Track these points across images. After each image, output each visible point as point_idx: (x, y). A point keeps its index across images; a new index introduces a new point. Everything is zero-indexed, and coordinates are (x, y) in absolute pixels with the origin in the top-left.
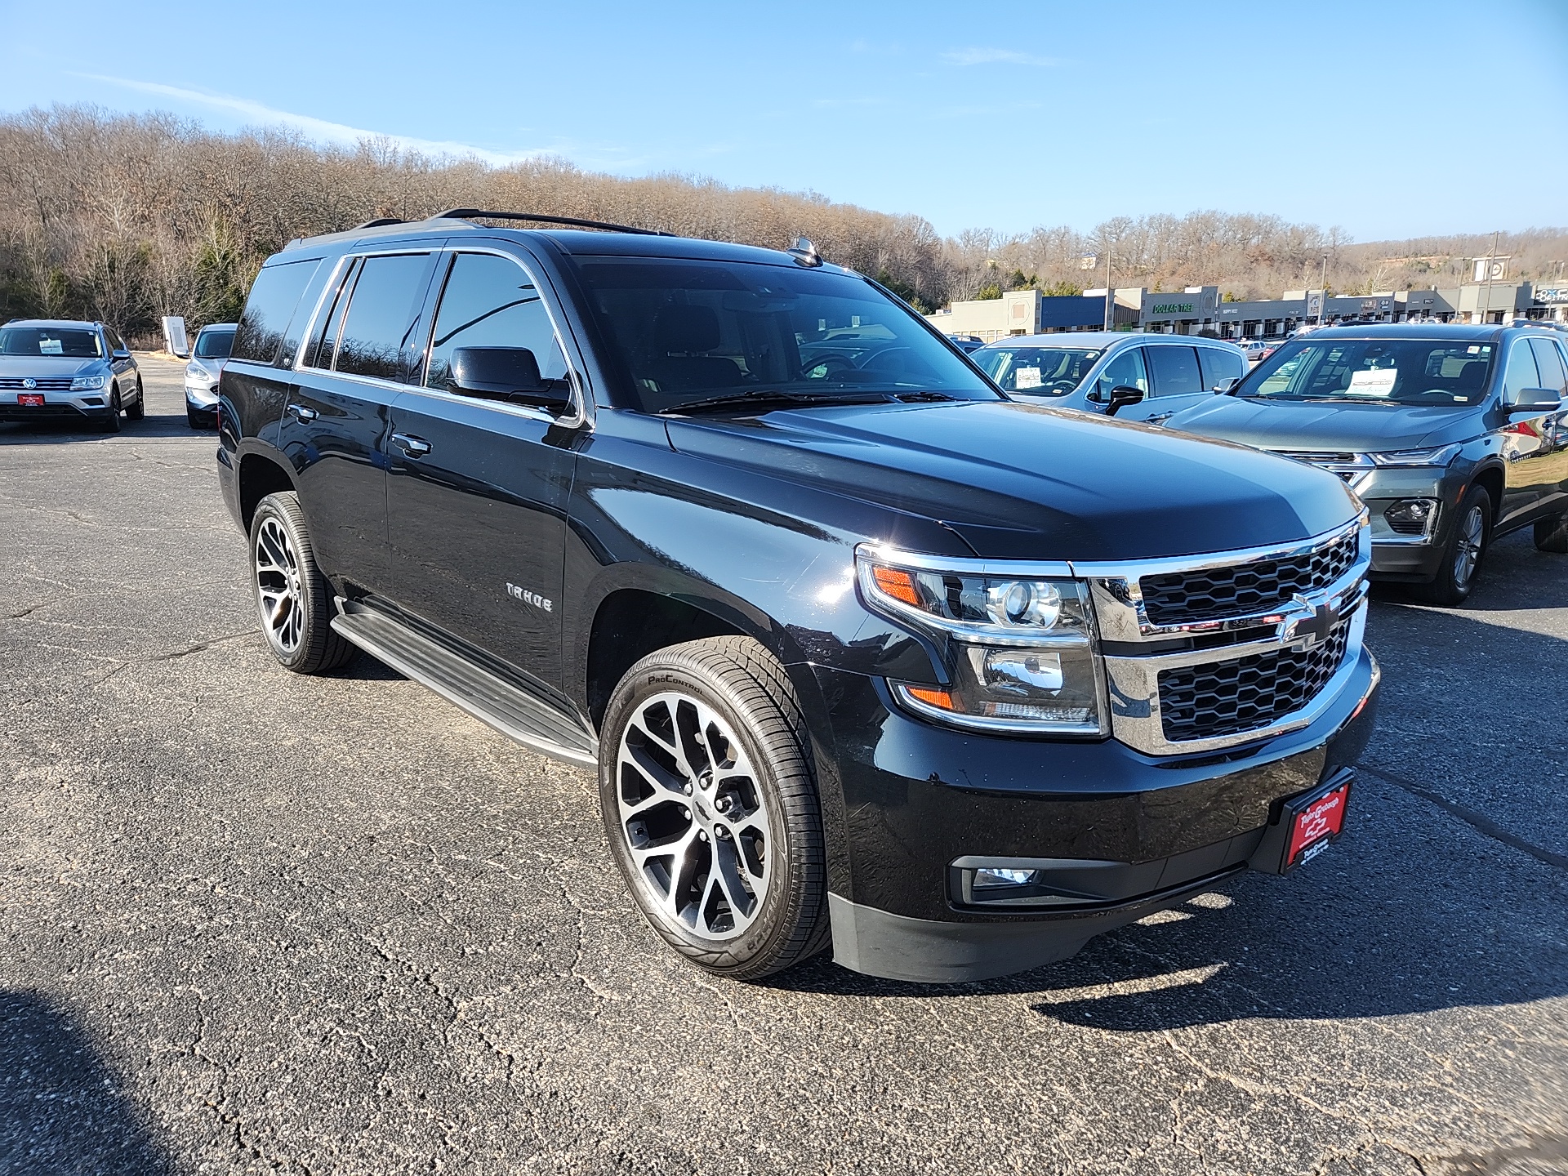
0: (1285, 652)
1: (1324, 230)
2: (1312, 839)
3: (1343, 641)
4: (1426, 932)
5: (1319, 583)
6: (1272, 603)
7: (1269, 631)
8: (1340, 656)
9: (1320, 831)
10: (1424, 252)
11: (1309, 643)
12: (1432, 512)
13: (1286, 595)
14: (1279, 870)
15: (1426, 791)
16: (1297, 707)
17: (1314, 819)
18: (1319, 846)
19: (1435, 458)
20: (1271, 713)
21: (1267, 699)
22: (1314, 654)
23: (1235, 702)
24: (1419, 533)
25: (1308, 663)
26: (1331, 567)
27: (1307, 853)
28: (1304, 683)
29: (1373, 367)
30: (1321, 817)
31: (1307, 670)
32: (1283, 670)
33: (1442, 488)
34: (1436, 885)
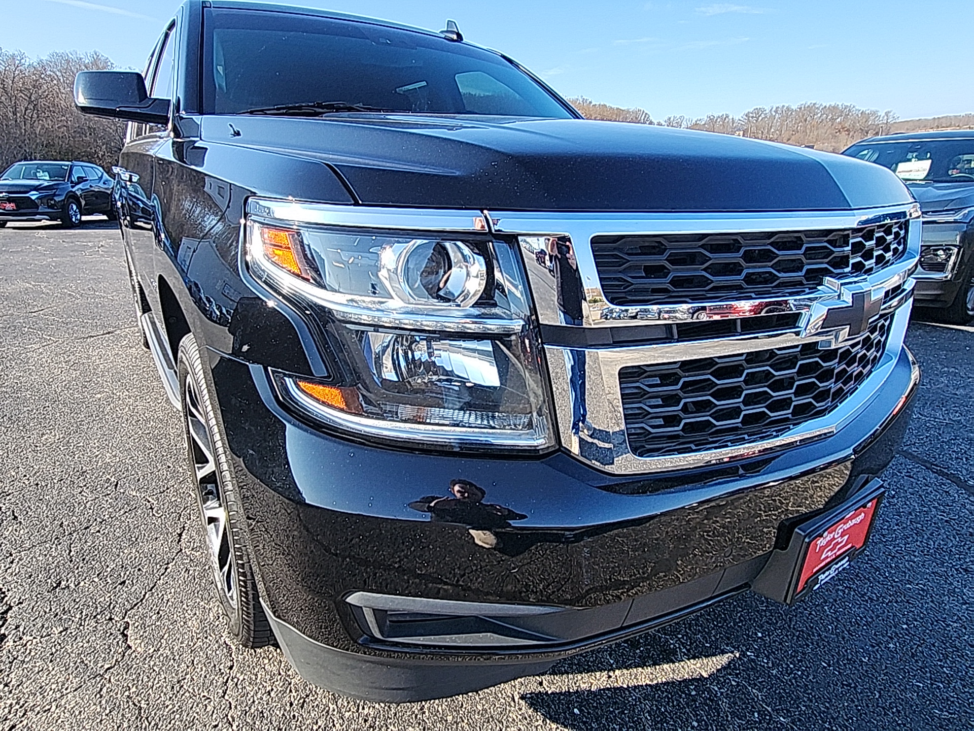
0: (809, 349)
1: (882, 113)
2: (829, 560)
3: (883, 340)
4: (948, 625)
5: (858, 268)
6: (796, 287)
7: (790, 321)
8: (878, 355)
9: (839, 549)
10: (944, 125)
11: (841, 339)
12: (953, 258)
13: (815, 278)
14: (785, 600)
15: (946, 471)
16: (821, 413)
17: (834, 539)
18: (837, 566)
19: (958, 217)
20: (787, 419)
21: (783, 404)
22: (848, 352)
23: (739, 407)
24: (942, 271)
25: (839, 363)
26: (875, 254)
27: (822, 577)
28: (832, 385)
29: (913, 160)
30: (842, 536)
31: (836, 371)
32: (805, 371)
33: (962, 240)
34: (957, 570)
